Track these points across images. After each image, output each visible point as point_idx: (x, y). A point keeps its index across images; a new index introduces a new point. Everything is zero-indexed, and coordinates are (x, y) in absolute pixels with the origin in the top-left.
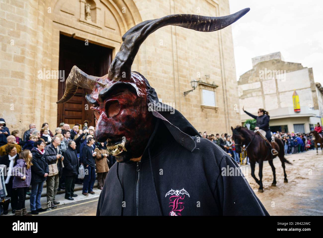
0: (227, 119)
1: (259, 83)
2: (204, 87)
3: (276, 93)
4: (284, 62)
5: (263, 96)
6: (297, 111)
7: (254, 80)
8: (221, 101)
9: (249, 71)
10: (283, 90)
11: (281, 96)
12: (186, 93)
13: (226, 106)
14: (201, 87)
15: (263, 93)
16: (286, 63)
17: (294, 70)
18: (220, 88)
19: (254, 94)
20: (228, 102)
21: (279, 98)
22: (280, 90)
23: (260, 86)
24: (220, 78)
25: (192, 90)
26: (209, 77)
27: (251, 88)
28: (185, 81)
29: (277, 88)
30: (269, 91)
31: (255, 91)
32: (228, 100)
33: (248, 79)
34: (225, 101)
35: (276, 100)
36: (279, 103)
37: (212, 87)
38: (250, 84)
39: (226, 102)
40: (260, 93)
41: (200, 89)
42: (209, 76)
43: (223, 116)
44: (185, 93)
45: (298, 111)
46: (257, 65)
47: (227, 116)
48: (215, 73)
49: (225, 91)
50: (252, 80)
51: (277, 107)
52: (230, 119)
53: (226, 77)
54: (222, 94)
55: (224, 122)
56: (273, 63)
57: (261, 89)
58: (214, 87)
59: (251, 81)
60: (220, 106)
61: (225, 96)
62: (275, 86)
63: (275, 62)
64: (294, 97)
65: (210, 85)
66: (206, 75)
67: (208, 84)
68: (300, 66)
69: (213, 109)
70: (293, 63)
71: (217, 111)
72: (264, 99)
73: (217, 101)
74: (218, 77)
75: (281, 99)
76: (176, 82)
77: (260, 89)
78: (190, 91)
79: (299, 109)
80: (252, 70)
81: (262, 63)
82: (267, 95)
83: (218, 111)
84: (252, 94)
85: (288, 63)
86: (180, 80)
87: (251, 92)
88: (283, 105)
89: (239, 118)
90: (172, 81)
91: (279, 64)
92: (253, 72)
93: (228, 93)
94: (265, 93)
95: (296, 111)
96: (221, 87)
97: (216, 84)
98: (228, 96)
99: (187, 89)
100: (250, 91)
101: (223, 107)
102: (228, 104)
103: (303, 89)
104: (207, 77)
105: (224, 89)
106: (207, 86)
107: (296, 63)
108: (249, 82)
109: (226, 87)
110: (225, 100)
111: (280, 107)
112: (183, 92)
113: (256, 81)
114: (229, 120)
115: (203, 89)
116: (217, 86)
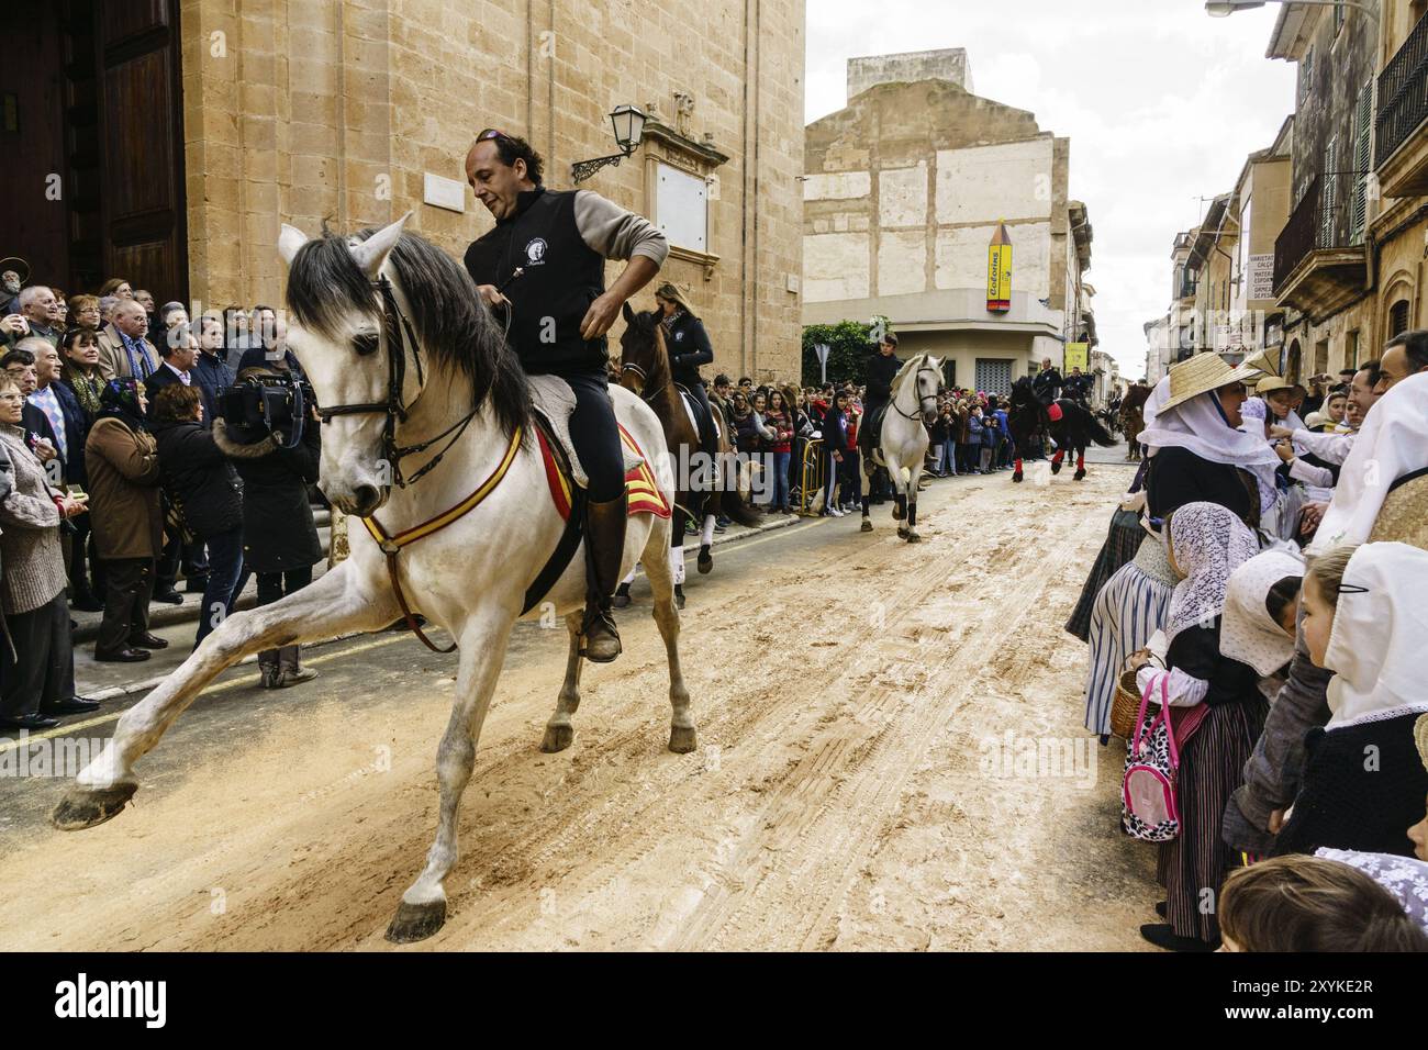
0: (749, 317)
1: (866, 175)
2: (663, 155)
3: (926, 228)
4: (971, 98)
5: (875, 232)
6: (998, 307)
7: (848, 162)
8: (732, 230)
9: (832, 117)
10: (953, 220)
11: (941, 243)
12: (585, 170)
13: (749, 254)
14: (653, 148)
15: (875, 220)
16: (979, 104)
17: (1002, 139)
18: (734, 166)
19: (841, 223)
20: (760, 239)
21: (931, 251)
22: (942, 217)
23: (867, 189)
24: (738, 119)
25: (614, 159)
26: (691, 109)
27: (832, 195)
28: (581, 107)
29: (931, 204)
30: (900, 218)
31: (844, 211)
32: (759, 231)
33: (824, 152)
34: (748, 229)
35: (920, 255)
36: (931, 268)
37: (698, 159)
38: (832, 178)
39: (749, 239)
40: (864, 222)
41: (647, 157)
42: (690, 101)
43: (732, 299)
44: (577, 166)
45: (1002, 308)
46: (868, 93)
47: (748, 300)
48: (717, 94)
49: (751, 186)
50: (840, 159)
51: (921, 287)
52: (760, 317)
53: (763, 122)
54: (739, 198)
55: (734, 328)
56: (931, 94)
57: (870, 205)
58: (705, 158)
59: (836, 166)
60: (727, 251)
61: (750, 211)
62: (924, 198)
63: (940, 92)
64: (996, 249)
65: (694, 145)
66: (677, 96)
67: (686, 141)
68: (1028, 124)
69: (696, 263)
70: (1003, 109)
71: (711, 273)
72: (877, 248)
73: (713, 226)
74: (728, 114)
75: (938, 250)
76: (538, 103)
77: (866, 202)
78: (606, 160)
79: (1007, 302)
80: (846, 115)
81: (886, 90)
82: (892, 230)
83: (716, 274)
84: (831, 220)
85: (988, 102)
86: (556, 98)
87: (830, 213)
88: (943, 280)
89: (796, 317)
90: (516, 96)
91: (952, 105)
92: (848, 123)
93: (762, 197)
94: (883, 223)
95: (996, 307)
96: (739, 162)
97: (720, 144)
98: (762, 213)
99: (590, 152)
100: (826, 206)
101: (738, 261)
102: (760, 248)
103: (1023, 221)
104: (681, 104)
105: (750, 174)
106: (678, 149)
107: (1016, 110)
108: (826, 166)
109: (756, 170)
110: (750, 227)
111: (931, 287)
112: (569, 163)
113: (856, 167)
114: (755, 318)
115: (662, 161)
116: (724, 159)
